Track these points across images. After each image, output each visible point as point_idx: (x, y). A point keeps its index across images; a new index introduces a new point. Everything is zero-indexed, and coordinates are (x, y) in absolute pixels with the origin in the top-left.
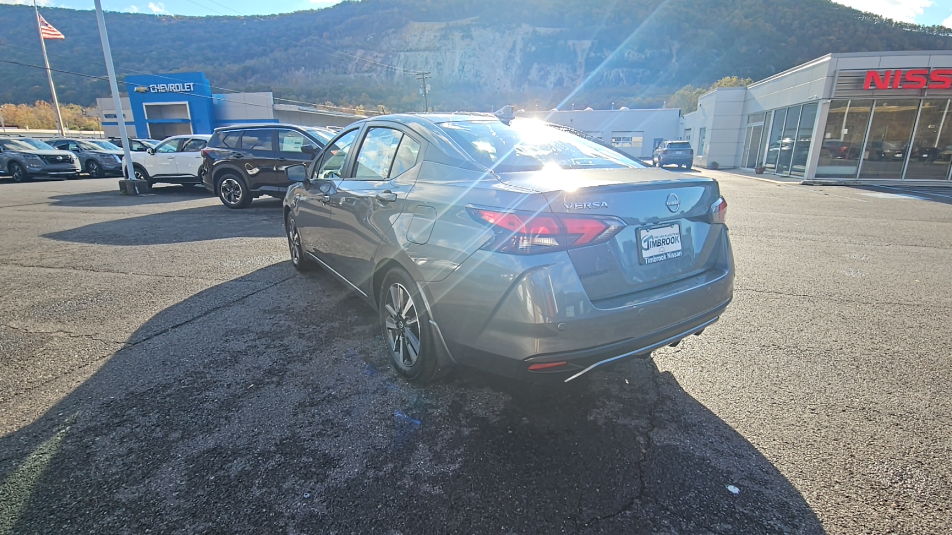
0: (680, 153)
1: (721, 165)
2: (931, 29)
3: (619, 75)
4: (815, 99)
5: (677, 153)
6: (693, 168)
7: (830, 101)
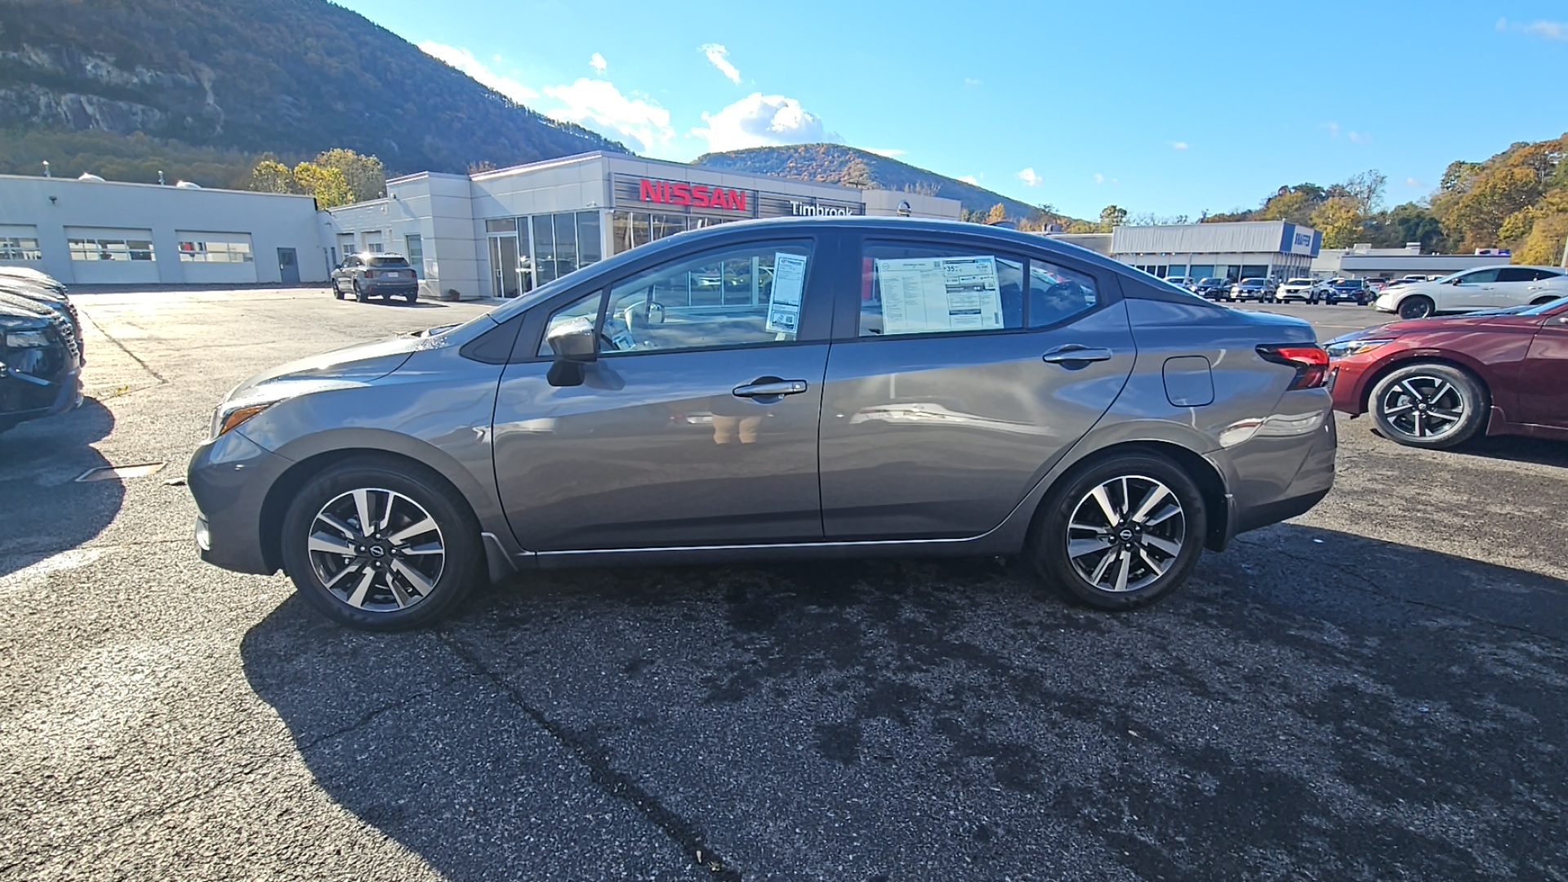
0: (396, 275)
1: (463, 293)
2: (567, 126)
3: (84, 109)
4: (593, 206)
5: (391, 275)
6: (418, 300)
7: (612, 211)
